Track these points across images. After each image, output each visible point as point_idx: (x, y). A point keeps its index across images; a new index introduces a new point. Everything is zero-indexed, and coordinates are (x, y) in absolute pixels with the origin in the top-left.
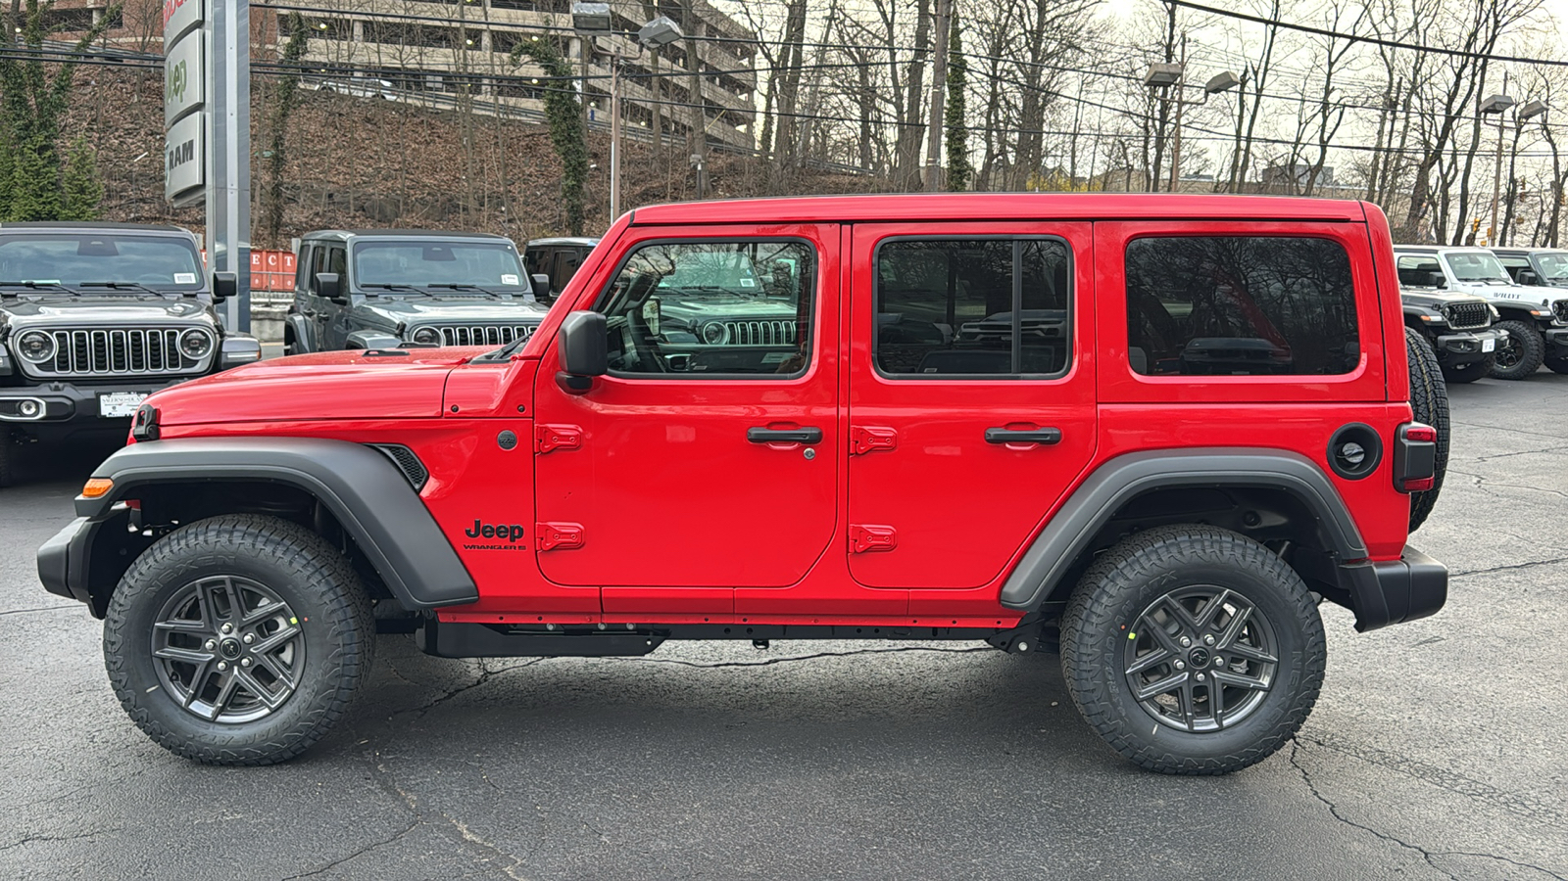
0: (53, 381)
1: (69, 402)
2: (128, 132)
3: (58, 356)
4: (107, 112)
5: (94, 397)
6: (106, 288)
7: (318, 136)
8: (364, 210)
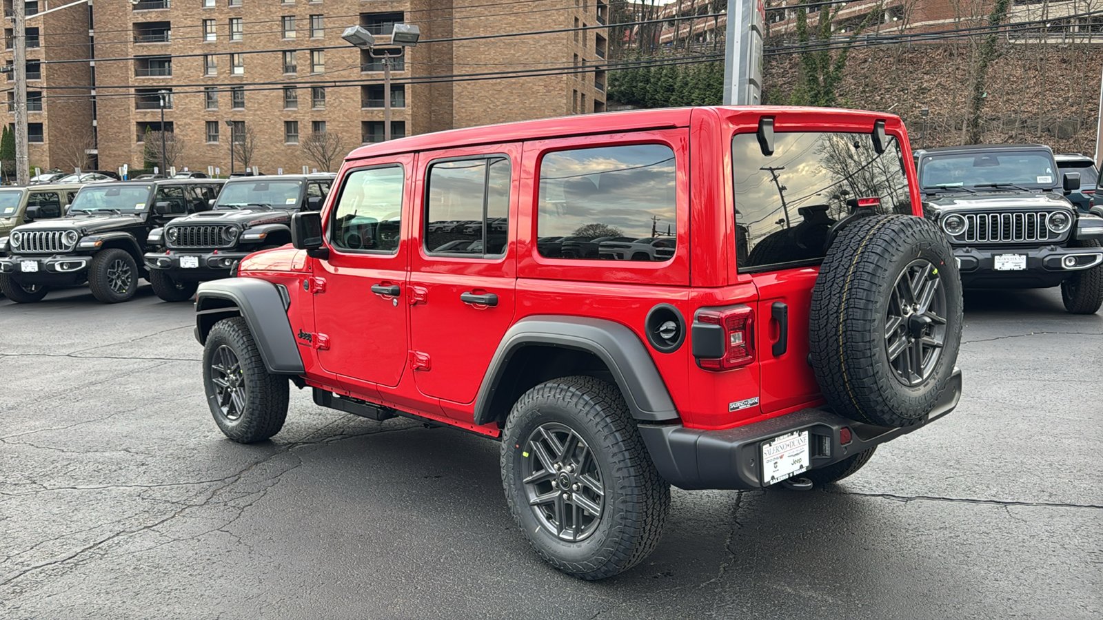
0: (965, 247)
1: (975, 260)
2: (887, 91)
3: (968, 231)
4: (876, 78)
5: (990, 257)
6: (990, 187)
7: (1021, 78)
8: (1049, 131)
